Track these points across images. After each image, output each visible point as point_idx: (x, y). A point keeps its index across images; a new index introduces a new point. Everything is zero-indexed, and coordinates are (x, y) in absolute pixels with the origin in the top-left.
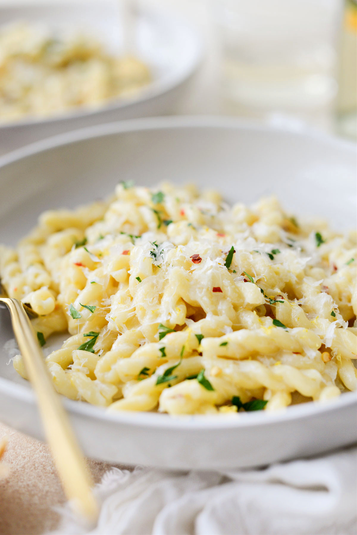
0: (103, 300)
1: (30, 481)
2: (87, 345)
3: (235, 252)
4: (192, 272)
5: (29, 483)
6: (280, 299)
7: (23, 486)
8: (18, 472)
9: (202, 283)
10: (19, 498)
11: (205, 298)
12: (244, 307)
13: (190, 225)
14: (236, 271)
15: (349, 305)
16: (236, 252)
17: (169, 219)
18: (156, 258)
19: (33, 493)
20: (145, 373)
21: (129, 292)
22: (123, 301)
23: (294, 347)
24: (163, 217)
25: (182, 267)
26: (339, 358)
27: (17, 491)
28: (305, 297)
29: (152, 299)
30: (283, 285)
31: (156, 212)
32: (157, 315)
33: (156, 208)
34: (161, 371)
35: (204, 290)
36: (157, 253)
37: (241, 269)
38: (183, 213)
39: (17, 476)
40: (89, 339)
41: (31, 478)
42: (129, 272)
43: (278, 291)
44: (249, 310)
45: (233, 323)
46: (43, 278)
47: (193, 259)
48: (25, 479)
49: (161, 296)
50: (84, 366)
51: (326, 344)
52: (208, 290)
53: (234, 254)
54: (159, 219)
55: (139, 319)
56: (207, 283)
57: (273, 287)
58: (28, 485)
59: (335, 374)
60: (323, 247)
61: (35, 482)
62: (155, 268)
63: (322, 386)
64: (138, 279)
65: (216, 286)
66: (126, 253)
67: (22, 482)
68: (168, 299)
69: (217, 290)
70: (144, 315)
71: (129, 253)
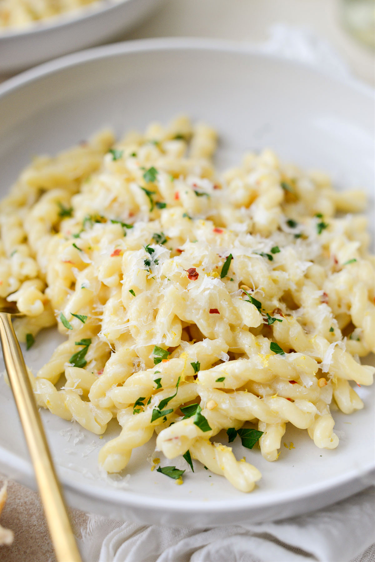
0: (95, 306)
1: (27, 497)
2: (79, 356)
3: (232, 258)
4: (188, 290)
5: (26, 500)
6: (277, 316)
7: (20, 504)
8: (15, 486)
9: (199, 303)
10: (18, 519)
11: (202, 321)
12: (242, 327)
13: (185, 215)
14: (234, 279)
15: (348, 313)
16: (234, 258)
17: (162, 201)
18: (150, 267)
19: (31, 511)
20: (140, 403)
21: (121, 302)
22: (115, 312)
23: (291, 375)
24: (155, 197)
25: (178, 283)
26: (335, 380)
27: (15, 509)
28: (304, 307)
29: (146, 316)
30: (281, 294)
31: (148, 193)
32: (151, 335)
33: (149, 187)
34: (157, 400)
35: (201, 311)
36: (151, 261)
37: (239, 278)
38: (177, 197)
39: (14, 492)
40: (81, 348)
41: (28, 494)
42: (122, 282)
43: (276, 303)
44: (247, 330)
45: (230, 347)
46: (29, 269)
47: (190, 275)
48: (22, 495)
49: (156, 312)
50: (78, 387)
51: (322, 369)
52: (204, 311)
53: (232, 261)
54: (152, 201)
55: (133, 335)
56: (204, 304)
57: (271, 298)
58: (25, 503)
59: (331, 398)
60: (325, 233)
61: (32, 499)
62: (150, 281)
63: (317, 417)
64: (131, 291)
65: (213, 308)
66: (117, 253)
67: (20, 499)
68: (163, 319)
69: (214, 311)
70: (138, 332)
71: (120, 253)
